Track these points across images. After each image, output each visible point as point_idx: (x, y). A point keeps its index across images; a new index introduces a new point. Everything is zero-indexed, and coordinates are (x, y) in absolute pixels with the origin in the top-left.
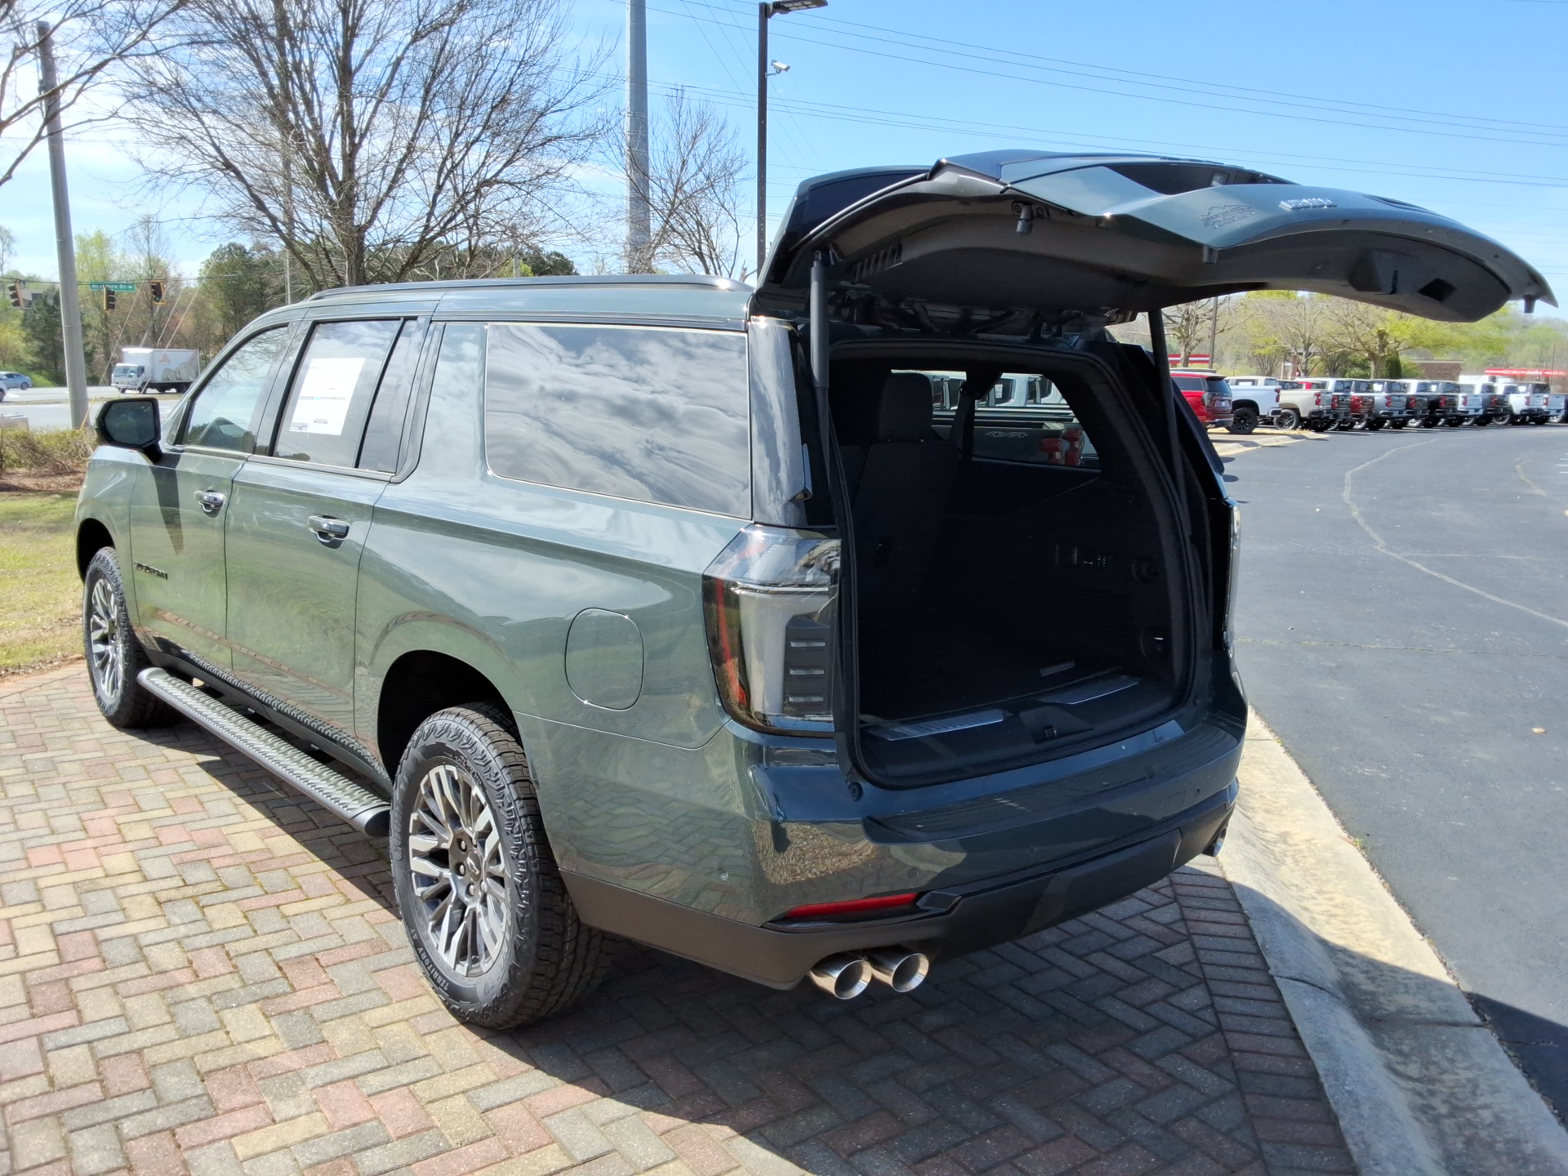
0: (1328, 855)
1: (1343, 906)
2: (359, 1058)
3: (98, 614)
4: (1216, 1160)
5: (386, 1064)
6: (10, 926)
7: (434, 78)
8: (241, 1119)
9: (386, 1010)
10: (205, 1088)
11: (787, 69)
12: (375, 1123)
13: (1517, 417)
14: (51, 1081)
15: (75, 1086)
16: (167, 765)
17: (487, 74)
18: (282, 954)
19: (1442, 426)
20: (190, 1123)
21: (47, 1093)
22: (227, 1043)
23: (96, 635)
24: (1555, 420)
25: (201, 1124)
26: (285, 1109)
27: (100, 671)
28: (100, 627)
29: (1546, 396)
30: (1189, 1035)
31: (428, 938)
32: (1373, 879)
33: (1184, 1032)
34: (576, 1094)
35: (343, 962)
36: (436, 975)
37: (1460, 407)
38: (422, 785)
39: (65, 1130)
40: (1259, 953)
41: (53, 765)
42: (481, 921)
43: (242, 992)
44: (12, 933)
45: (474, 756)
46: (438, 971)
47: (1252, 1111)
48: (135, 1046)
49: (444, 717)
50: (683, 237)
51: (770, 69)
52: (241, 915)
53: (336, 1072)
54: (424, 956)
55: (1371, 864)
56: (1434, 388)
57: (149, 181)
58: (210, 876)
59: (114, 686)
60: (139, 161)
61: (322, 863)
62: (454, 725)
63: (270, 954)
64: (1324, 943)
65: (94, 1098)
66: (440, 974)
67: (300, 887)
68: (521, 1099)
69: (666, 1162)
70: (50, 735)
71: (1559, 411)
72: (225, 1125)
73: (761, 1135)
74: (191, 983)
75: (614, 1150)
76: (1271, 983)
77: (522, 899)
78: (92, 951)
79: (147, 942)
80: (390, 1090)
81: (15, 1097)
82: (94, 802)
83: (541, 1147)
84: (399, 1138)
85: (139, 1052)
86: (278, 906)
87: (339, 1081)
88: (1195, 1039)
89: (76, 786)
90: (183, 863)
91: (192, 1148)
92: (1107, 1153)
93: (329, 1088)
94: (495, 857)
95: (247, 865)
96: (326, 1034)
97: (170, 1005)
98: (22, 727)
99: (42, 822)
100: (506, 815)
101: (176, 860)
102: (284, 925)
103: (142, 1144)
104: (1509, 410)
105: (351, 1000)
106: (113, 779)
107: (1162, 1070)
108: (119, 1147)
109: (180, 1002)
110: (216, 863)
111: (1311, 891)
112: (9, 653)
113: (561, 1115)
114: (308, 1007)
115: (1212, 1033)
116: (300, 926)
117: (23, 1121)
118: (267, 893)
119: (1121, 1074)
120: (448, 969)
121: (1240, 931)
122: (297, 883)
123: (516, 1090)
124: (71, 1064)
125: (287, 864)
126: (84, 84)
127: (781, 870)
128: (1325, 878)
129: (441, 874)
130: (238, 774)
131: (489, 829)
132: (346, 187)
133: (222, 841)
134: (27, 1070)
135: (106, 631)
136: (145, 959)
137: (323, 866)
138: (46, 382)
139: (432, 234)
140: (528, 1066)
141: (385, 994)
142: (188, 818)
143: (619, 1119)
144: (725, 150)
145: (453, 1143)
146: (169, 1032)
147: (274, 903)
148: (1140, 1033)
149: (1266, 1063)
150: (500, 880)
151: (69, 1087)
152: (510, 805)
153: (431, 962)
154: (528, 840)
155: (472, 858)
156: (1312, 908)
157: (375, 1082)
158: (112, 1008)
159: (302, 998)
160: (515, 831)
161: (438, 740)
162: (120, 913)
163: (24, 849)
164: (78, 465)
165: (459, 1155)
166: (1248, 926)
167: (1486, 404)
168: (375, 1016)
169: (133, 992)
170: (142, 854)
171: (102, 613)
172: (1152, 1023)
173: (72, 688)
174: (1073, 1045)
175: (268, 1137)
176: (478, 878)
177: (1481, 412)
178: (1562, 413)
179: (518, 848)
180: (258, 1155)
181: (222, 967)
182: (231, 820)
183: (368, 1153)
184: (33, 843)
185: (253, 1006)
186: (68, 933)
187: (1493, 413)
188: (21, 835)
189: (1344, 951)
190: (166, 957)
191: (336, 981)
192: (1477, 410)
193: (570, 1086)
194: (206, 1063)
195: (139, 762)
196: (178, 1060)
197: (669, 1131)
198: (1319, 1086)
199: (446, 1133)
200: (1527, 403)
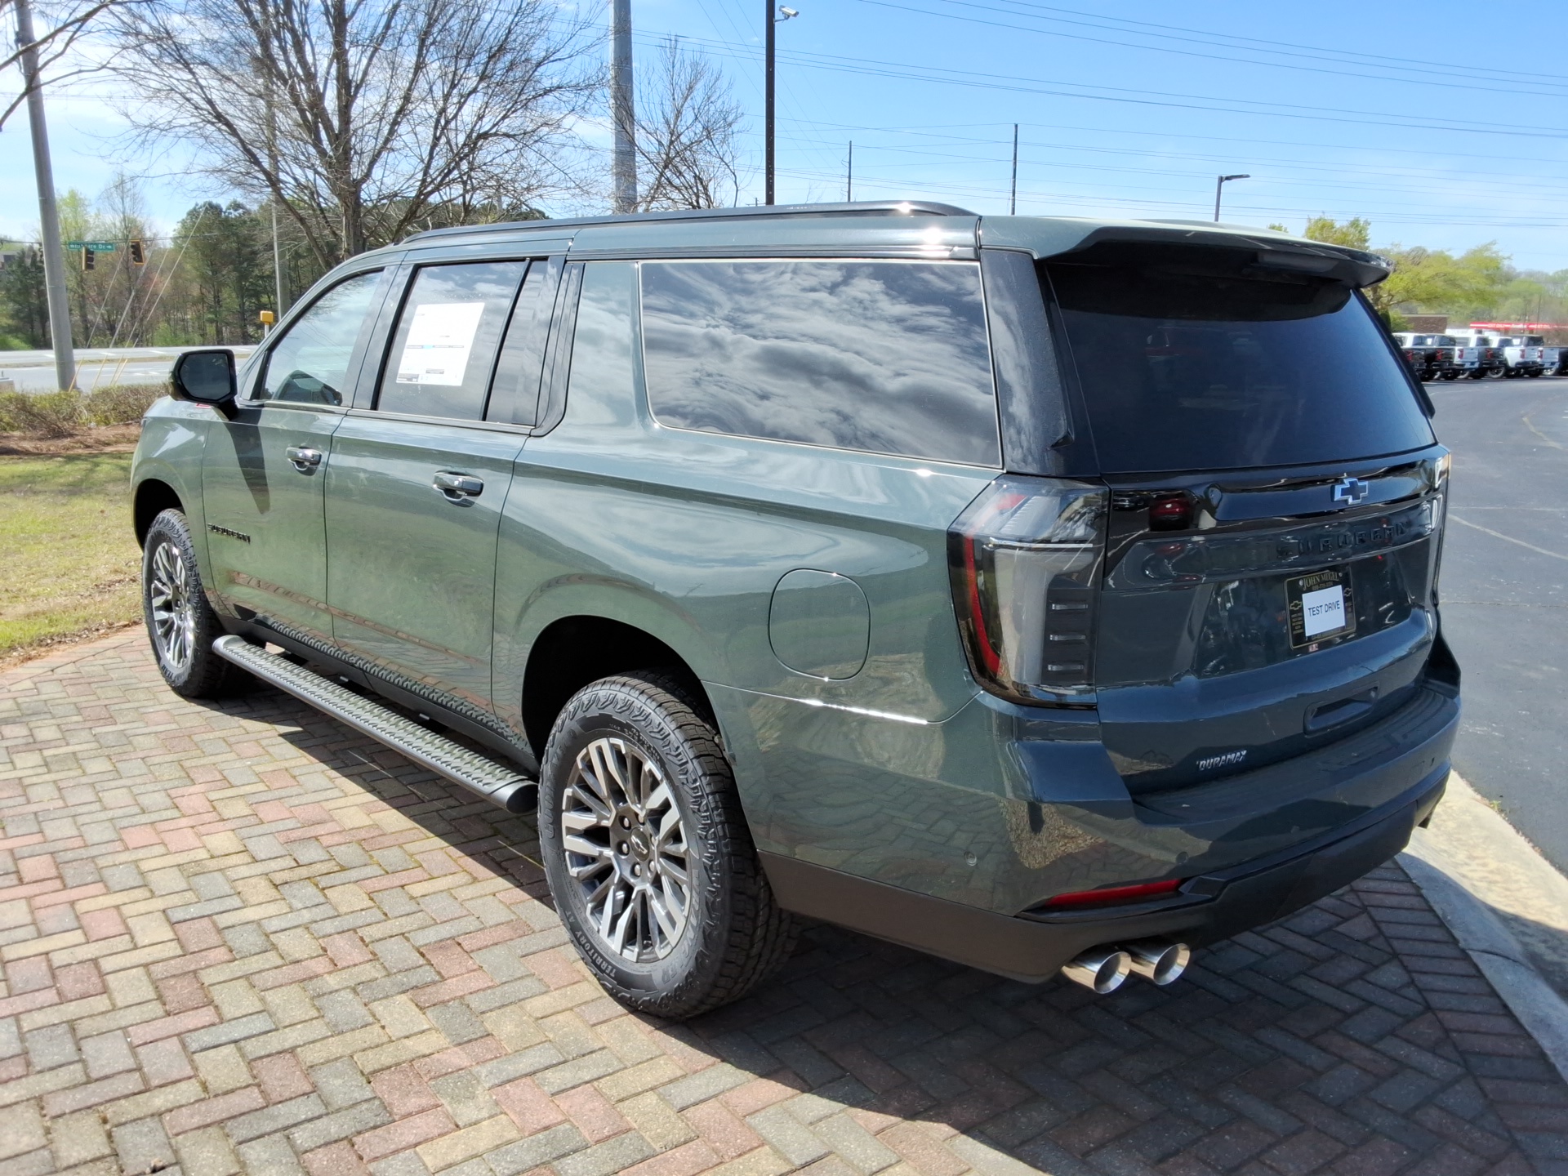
0: (1468, 818)
1: (1498, 871)
2: (531, 1052)
3: (160, 580)
4: (1472, 1152)
5: (562, 1059)
6: (120, 914)
7: (430, 25)
8: (422, 1125)
9: (546, 998)
10: (373, 1091)
11: (795, 15)
12: (567, 1126)
13: (1512, 370)
14: (205, 1087)
15: (232, 1091)
16: (247, 737)
17: (482, 24)
18: (421, 939)
19: (1438, 379)
20: (367, 1130)
21: (203, 1100)
22: (385, 1039)
23: (158, 601)
24: (1549, 373)
25: (379, 1131)
26: (466, 1112)
27: (163, 640)
28: (162, 593)
29: (1541, 348)
30: (1399, 1015)
31: (586, 920)
32: (1521, 843)
33: (1394, 1013)
34: (771, 1089)
35: (486, 947)
36: (599, 961)
37: (1457, 360)
38: (579, 759)
39: (232, 1141)
40: (1441, 924)
41: (126, 738)
42: (655, 904)
43: (388, 982)
44: (124, 922)
45: (649, 729)
46: (602, 957)
47: (1491, 1096)
48: (287, 1045)
49: (607, 687)
50: (679, 190)
51: (778, 15)
52: (366, 897)
53: (511, 1069)
54: (583, 940)
55: (1514, 827)
56: (1429, 341)
57: (139, 135)
58: (322, 855)
59: (182, 654)
60: (127, 116)
61: (437, 839)
62: (621, 696)
63: (408, 939)
64: (1493, 910)
65: (254, 1105)
66: (604, 959)
67: (421, 866)
68: (715, 1096)
69: (890, 1166)
70: (117, 707)
71: (1553, 364)
72: (405, 1133)
73: (982, 1133)
74: (330, 973)
75: (830, 1153)
76: (1465, 956)
77: (712, 882)
78: (214, 939)
79: (273, 929)
80: (573, 1088)
81: (169, 1106)
82: (180, 778)
83: (751, 1150)
84: (597, 1142)
85: (292, 1050)
86: (403, 887)
87: (516, 1079)
88: (1408, 1020)
89: (157, 760)
90: (289, 842)
91: (376, 1159)
92: (1355, 1147)
93: (508, 1086)
94: (675, 836)
95: (359, 842)
96: (489, 1027)
97: (312, 998)
98: (85, 698)
99: (128, 800)
100: (691, 792)
101: (282, 839)
102: (413, 907)
103: (320, 1156)
104: (1504, 364)
105: (506, 987)
106: (193, 753)
107: (1384, 1054)
108: (295, 1160)
109: (324, 995)
110: (326, 841)
111: (1461, 856)
112: (50, 621)
113: (763, 1113)
114: (461, 997)
115: (1423, 1013)
116: (434, 906)
117: (185, 1132)
118: (387, 873)
119: (1342, 1060)
120: (614, 954)
121: (1414, 901)
122: (416, 861)
123: (707, 1085)
124: (222, 1067)
125: (401, 841)
126: (75, 33)
127: (1039, 853)
128: (1471, 842)
129: (601, 853)
130: (324, 745)
131: (665, 807)
132: (343, 140)
133: (326, 817)
134: (175, 1076)
135: (170, 597)
136: (274, 947)
137: (439, 842)
138: (23, 345)
139: (429, 189)
140: (714, 1059)
141: (540, 980)
142: (283, 793)
143: (827, 1117)
144: (720, 101)
145: (657, 1147)
146: (319, 1029)
147: (398, 883)
148: (1348, 1015)
149: (1489, 1044)
150: (680, 862)
151: (226, 1093)
152: (695, 781)
153: (592, 947)
154: (717, 819)
155: (637, 837)
156: (1470, 875)
157: (555, 1078)
158: (250, 1003)
159: (452, 988)
160: (702, 809)
161: (602, 712)
162: (235, 897)
163: (118, 830)
164: (74, 428)
165: (667, 1160)
166: (1421, 896)
167: (1481, 356)
168: (538, 1005)
169: (269, 984)
170: (245, 832)
171: (165, 579)
172: (1357, 1004)
173: (128, 657)
174: (1282, 1029)
175: (456, 1144)
176: (647, 859)
177: (1477, 365)
178: (1557, 366)
179: (706, 828)
180: (450, 1166)
181: (358, 955)
182: (329, 794)
183: (568, 1160)
184: (125, 822)
185: (403, 998)
186: (185, 921)
187: (1489, 366)
188: (110, 814)
189: (1516, 919)
190: (296, 945)
191: (485, 967)
192: (1473, 363)
193: (764, 1081)
194: (370, 1061)
195: (218, 734)
196: (336, 1059)
197: (883, 1130)
198: (1552, 1068)
199: (646, 1136)
200: (1522, 356)
